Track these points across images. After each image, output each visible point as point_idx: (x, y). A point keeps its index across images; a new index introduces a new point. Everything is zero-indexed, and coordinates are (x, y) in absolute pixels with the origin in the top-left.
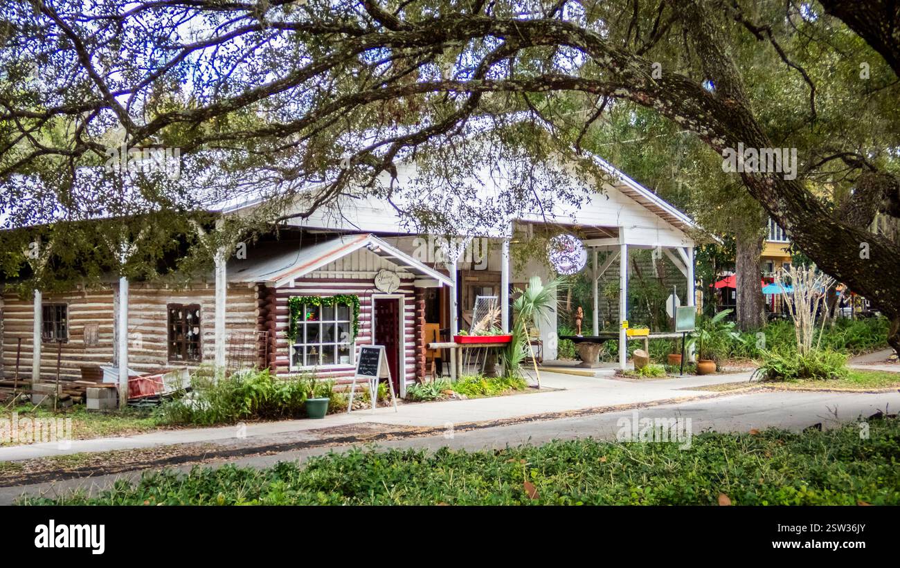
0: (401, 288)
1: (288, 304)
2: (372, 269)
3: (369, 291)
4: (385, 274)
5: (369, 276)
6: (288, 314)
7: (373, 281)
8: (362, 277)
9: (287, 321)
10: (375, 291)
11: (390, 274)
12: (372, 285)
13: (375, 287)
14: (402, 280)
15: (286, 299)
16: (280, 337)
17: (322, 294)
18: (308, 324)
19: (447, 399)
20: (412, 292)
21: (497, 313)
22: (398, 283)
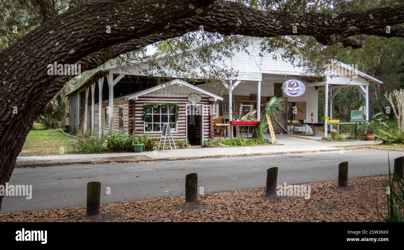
0: (201, 101)
1: (143, 107)
2: (187, 93)
3: (185, 102)
4: (193, 95)
5: (185, 96)
6: (143, 111)
7: (187, 98)
8: (181, 97)
9: (143, 113)
10: (188, 102)
11: (196, 95)
12: (187, 100)
13: (188, 101)
14: (202, 98)
15: (142, 105)
16: (138, 120)
17: (160, 103)
18: (154, 115)
19: (217, 147)
20: (208, 103)
21: (254, 112)
22: (200, 99)
